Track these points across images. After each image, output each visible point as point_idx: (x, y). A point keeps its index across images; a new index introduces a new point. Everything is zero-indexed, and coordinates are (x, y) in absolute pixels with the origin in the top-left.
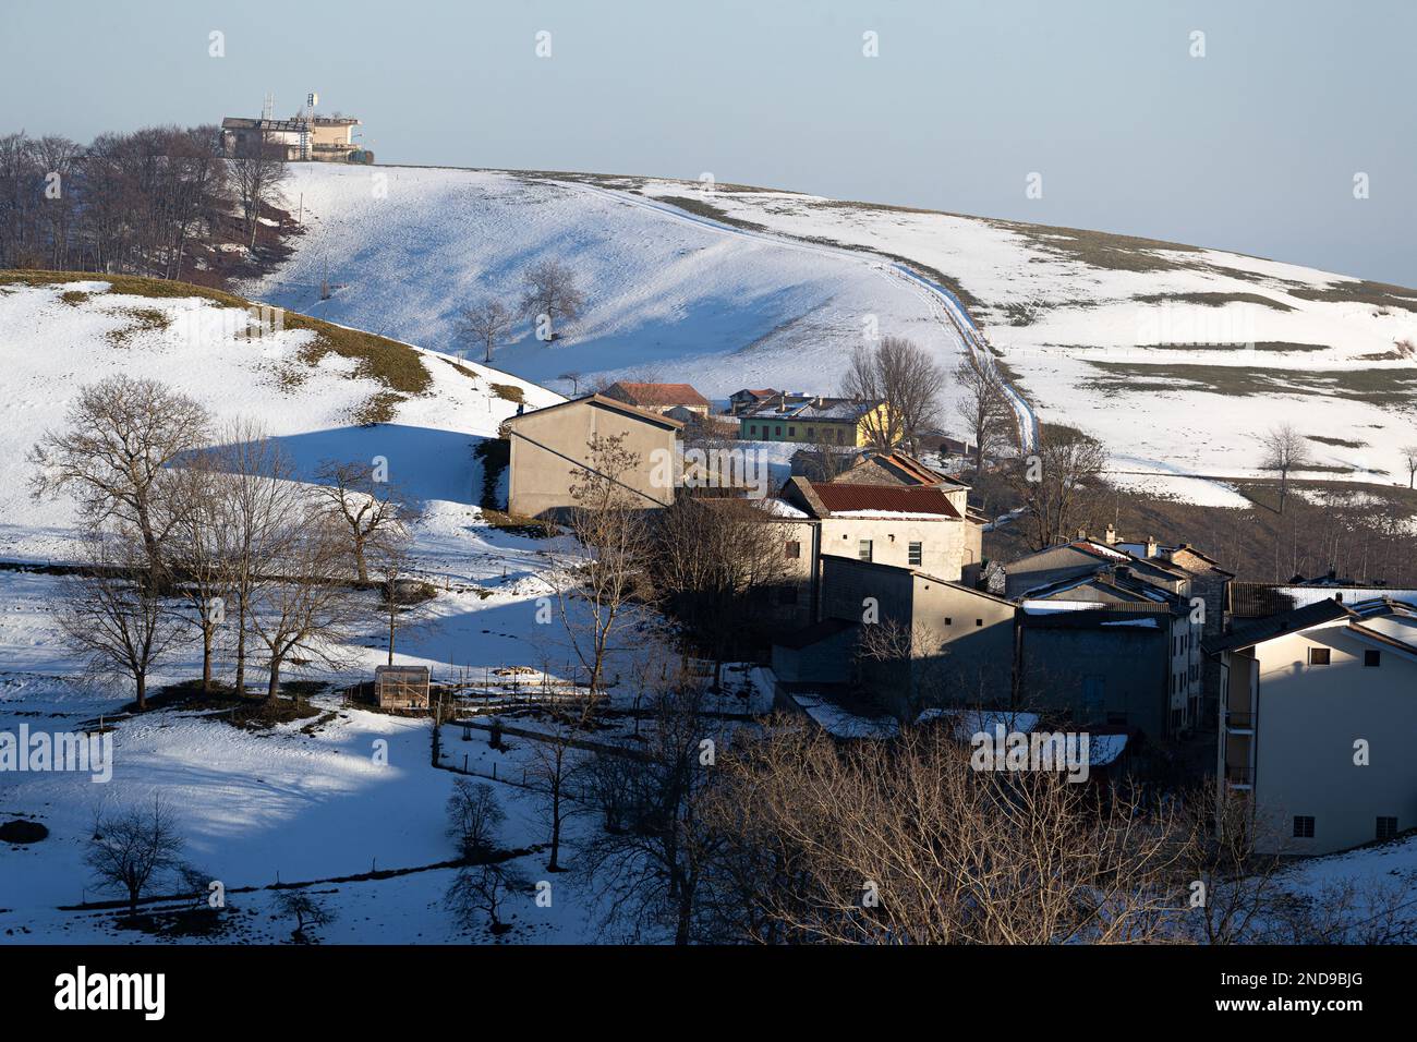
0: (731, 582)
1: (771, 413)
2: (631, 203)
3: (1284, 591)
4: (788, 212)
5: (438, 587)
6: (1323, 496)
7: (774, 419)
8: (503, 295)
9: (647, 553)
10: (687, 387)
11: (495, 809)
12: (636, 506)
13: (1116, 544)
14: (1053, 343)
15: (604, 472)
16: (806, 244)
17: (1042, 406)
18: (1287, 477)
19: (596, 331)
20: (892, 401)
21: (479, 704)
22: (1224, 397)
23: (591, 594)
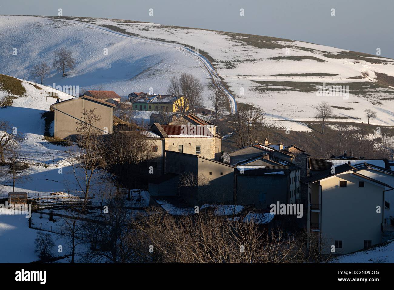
0: (134, 161)
1: (143, 101)
2: (91, 27)
3: (329, 161)
4: (147, 30)
5: (30, 164)
6: (337, 127)
7: (144, 103)
8: (47, 60)
9: (104, 151)
10: (112, 92)
11: (51, 242)
12: (100, 134)
13: (269, 145)
14: (241, 75)
15: (88, 122)
16: (154, 41)
17: (238, 97)
18: (325, 120)
19: (80, 72)
20: (185, 96)
21: (45, 205)
22: (302, 93)
23: (84, 166)
